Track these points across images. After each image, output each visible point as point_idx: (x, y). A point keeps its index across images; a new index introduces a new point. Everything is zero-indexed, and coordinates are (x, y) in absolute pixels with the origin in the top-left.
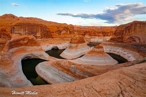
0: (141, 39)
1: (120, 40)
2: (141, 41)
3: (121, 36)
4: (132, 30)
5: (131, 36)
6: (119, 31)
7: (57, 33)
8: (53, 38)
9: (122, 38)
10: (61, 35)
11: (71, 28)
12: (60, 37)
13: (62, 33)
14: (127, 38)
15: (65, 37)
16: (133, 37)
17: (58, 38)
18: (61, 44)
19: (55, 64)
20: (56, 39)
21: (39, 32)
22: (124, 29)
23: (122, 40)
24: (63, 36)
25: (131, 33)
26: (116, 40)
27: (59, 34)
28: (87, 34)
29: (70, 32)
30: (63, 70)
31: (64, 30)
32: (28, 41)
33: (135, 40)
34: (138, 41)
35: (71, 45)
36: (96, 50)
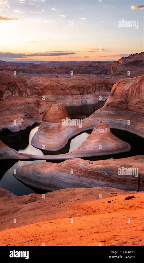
1: (124, 106)
3: (124, 99)
5: (141, 98)
9: (127, 103)
10: (3, 100)
12: (2, 107)
13: (5, 95)
14: (135, 103)
15: (13, 104)
19: (66, 168)
22: (130, 88)
23: (127, 106)
24: (7, 103)
25: (140, 95)
26: (117, 107)
28: (48, 91)
29: (21, 93)
30: (86, 175)
31: (8, 89)
35: (48, 126)
36: (100, 132)
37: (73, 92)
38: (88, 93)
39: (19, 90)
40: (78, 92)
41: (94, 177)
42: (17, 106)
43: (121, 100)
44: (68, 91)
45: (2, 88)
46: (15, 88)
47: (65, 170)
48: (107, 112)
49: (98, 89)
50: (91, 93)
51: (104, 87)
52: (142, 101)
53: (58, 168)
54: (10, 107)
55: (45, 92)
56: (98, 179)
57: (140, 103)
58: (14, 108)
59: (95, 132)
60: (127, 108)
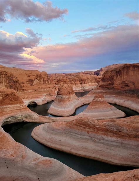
0: (136, 83)
1: (111, 86)
2: (136, 85)
3: (111, 82)
4: (124, 74)
6: (109, 77)
7: (29, 84)
8: (23, 90)
9: (113, 84)
10: (33, 85)
11: (45, 76)
12: (32, 89)
13: (35, 82)
14: (118, 84)
15: (39, 88)
16: (126, 82)
17: (30, 90)
20: (28, 92)
21: (3, 83)
22: (115, 74)
23: (113, 86)
24: (36, 87)
27: (31, 85)
28: (61, 82)
29: (44, 82)
30: (95, 131)
31: (37, 79)
32: (5, 96)
33: (128, 86)
34: (132, 86)
35: (61, 98)
36: (99, 100)
37: (76, 82)
38: (85, 83)
39: (44, 80)
40: (79, 83)
41: (102, 132)
42: (41, 89)
43: (108, 83)
44: (73, 82)
45: (33, 78)
46: (41, 78)
47: (75, 126)
48: (100, 90)
49: (90, 81)
50: (87, 83)
51: (94, 80)
52: (124, 82)
53: (69, 125)
54: (37, 89)
55: (60, 83)
56: (107, 135)
57: (123, 84)
58: (40, 90)
59: (94, 101)
60: (113, 88)
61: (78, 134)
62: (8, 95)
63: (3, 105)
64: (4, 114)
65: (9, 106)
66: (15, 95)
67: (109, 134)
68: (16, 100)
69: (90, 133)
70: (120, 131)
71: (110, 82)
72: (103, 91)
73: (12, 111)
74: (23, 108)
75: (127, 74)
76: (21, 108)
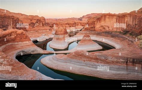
0: (110, 27)
1: (93, 29)
2: (110, 29)
6: (92, 22)
7: (31, 26)
8: (27, 31)
9: (94, 28)
10: (34, 27)
11: (43, 20)
12: (34, 30)
13: (36, 25)
14: (98, 27)
15: (39, 30)
16: (104, 26)
17: (32, 31)
18: (39, 37)
20: (31, 32)
21: (11, 25)
22: (96, 20)
24: (36, 28)
25: (101, 23)
27: (33, 27)
29: (43, 25)
30: (89, 60)
31: (37, 22)
32: (17, 35)
33: (104, 29)
34: (107, 29)
35: (58, 37)
36: (87, 39)
37: (66, 26)
38: (73, 26)
39: (42, 23)
40: (69, 26)
41: (94, 61)
43: (91, 26)
45: (34, 21)
46: (40, 22)
47: (75, 57)
48: (85, 32)
49: (77, 25)
50: (74, 26)
51: (79, 24)
53: (70, 56)
56: (98, 62)
57: (101, 27)
58: (40, 31)
59: (84, 39)
60: (95, 30)
61: (77, 63)
62: (19, 34)
63: (15, 42)
64: (17, 49)
65: (20, 43)
66: (24, 34)
67: (99, 61)
68: (25, 39)
69: (86, 62)
70: (106, 59)
71: (92, 26)
72: (88, 33)
73: (22, 46)
74: (31, 44)
75: (104, 20)
76: (29, 45)
